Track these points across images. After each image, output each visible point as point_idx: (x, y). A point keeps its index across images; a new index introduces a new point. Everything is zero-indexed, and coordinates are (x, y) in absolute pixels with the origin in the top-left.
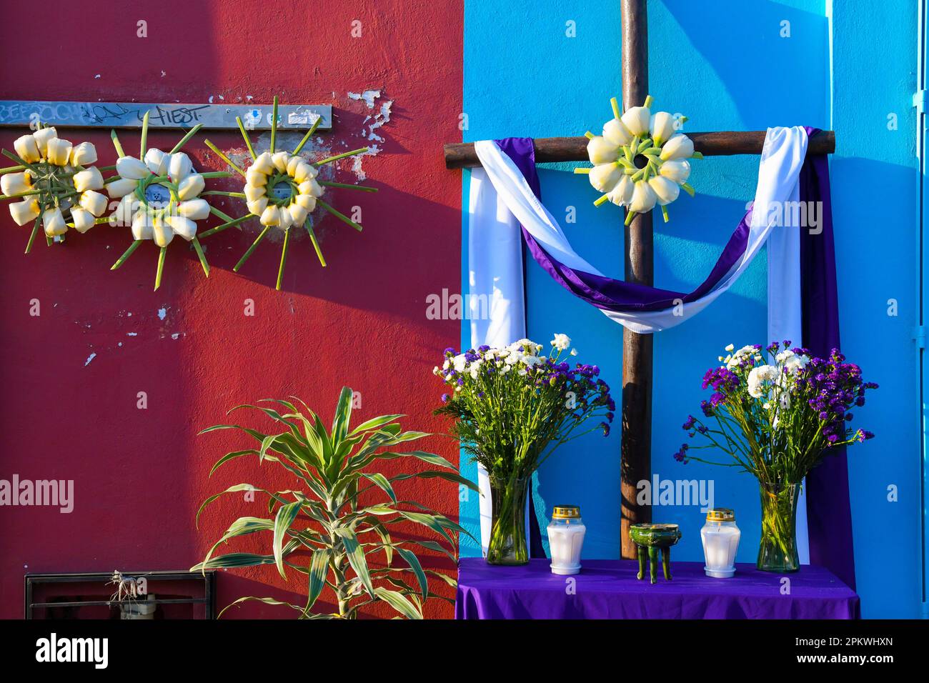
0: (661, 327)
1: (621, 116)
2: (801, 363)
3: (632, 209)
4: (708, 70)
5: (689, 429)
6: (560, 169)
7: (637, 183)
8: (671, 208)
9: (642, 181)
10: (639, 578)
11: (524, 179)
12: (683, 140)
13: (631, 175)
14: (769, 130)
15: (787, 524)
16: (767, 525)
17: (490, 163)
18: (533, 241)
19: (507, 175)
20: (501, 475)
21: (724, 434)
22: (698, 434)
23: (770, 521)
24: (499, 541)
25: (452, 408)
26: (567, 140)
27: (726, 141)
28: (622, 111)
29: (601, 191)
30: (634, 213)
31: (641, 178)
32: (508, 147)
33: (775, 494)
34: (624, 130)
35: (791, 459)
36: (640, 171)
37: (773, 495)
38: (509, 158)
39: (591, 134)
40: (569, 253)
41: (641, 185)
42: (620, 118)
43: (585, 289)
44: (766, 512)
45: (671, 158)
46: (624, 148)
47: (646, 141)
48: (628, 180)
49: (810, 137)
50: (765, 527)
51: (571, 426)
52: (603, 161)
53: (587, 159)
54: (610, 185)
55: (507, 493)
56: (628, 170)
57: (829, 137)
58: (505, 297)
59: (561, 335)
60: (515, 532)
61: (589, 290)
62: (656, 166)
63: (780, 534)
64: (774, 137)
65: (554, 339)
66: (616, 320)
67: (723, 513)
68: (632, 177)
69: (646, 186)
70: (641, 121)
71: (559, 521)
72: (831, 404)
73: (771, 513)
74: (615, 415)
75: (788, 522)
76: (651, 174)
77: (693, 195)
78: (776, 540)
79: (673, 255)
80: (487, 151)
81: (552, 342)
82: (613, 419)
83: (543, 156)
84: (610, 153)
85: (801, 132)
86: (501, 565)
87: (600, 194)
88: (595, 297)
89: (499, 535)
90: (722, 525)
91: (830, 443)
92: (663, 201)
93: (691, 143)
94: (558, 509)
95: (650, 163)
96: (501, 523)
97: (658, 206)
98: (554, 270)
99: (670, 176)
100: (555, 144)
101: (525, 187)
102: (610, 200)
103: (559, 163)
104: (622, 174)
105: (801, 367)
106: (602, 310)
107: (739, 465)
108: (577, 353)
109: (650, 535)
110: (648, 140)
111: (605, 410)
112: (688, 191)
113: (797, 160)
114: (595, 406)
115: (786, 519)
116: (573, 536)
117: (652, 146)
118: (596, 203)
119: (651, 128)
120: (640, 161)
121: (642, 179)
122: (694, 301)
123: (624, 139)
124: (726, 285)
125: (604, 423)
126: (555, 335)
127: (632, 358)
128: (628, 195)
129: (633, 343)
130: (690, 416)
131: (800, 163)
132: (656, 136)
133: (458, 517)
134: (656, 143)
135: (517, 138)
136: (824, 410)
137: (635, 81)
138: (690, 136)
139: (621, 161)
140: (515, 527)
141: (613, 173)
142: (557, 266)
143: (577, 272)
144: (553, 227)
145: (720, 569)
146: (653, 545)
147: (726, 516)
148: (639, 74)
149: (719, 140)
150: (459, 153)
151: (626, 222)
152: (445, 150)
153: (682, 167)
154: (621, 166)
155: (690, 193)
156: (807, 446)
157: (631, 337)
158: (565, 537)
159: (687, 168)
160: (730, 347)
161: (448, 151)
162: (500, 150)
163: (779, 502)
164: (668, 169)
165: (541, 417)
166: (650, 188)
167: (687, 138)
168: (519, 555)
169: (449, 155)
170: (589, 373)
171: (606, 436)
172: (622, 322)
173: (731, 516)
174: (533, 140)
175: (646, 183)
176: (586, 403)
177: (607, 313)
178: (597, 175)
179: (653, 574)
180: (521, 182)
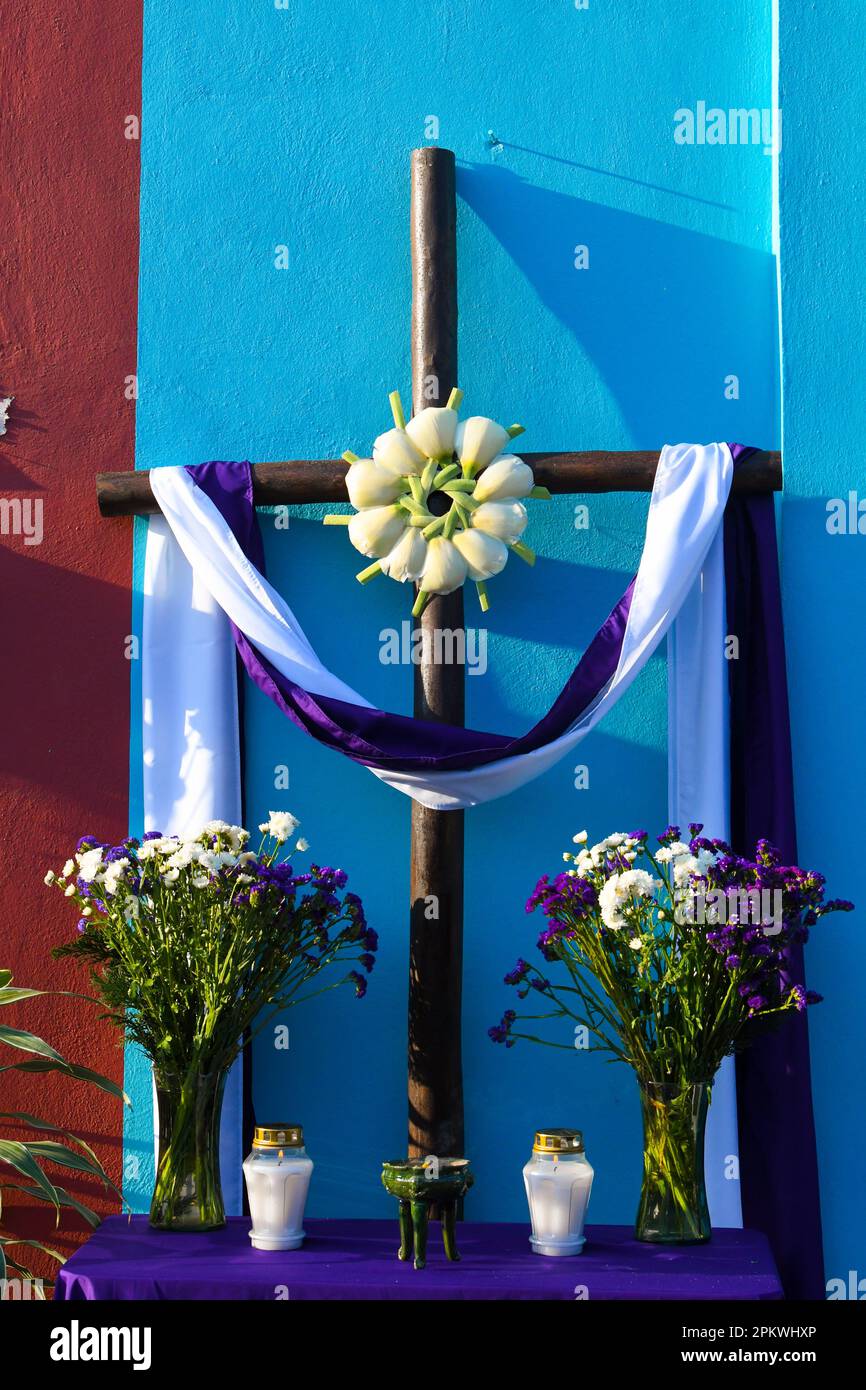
0: (474, 799)
1: (407, 422)
2: (699, 867)
3: (424, 587)
4: (569, 346)
5: (518, 982)
6: (308, 517)
7: (433, 541)
8: (493, 585)
9: (441, 538)
10: (400, 1258)
11: (231, 535)
12: (514, 466)
13: (422, 527)
14: (666, 448)
15: (686, 1156)
16: (652, 1158)
17: (173, 508)
18: (245, 643)
19: (202, 526)
20: (173, 1066)
21: (579, 992)
22: (533, 992)
23: (657, 1150)
24: (168, 1185)
25: (89, 946)
26: (311, 465)
27: (588, 468)
28: (408, 414)
29: (370, 556)
30: (427, 594)
31: (438, 532)
32: (206, 478)
33: (664, 1102)
34: (411, 449)
35: (689, 1039)
36: (438, 520)
37: (660, 1104)
38: (207, 497)
39: (353, 454)
40: (309, 667)
41: (439, 547)
42: (403, 426)
43: (333, 730)
44: (650, 1134)
45: (491, 498)
46: (410, 481)
47: (448, 468)
48: (416, 536)
49: (737, 461)
50: (648, 1162)
51: (299, 979)
52: (373, 502)
53: (347, 500)
54: (384, 545)
55: (183, 1100)
56: (416, 518)
57: (772, 462)
58: (207, 746)
59: (279, 813)
60: (199, 1169)
61: (340, 733)
62: (467, 513)
63: (674, 1174)
64: (674, 462)
65: (267, 819)
66: (396, 785)
67: (559, 1137)
68: (424, 530)
69: (447, 547)
70: (441, 434)
71: (264, 1152)
72: (747, 941)
73: (657, 1136)
74: (377, 959)
75: (688, 1152)
76: (457, 527)
77: (532, 562)
78: (667, 1184)
79: (509, 671)
80: (170, 485)
81: (262, 827)
82: (374, 966)
83: (271, 493)
84: (385, 489)
85: (721, 455)
86: (172, 1229)
87: (367, 562)
88: (352, 745)
89: (170, 1177)
90: (560, 1159)
91: (752, 1011)
92: (478, 573)
93: (527, 471)
94: (261, 1130)
95: (455, 507)
96: (172, 1154)
97: (470, 582)
98: (280, 697)
99: (490, 529)
100: (290, 473)
101: (232, 548)
102: (385, 571)
103: (306, 506)
104: (406, 526)
105: (698, 874)
106: (369, 768)
107: (605, 1048)
108: (307, 846)
109: (412, 1180)
110: (453, 466)
111: (357, 949)
112: (523, 556)
113: (714, 502)
114: (341, 942)
115: (684, 1148)
116: (286, 1180)
117: (459, 476)
118: (361, 577)
119: (457, 444)
120: (437, 502)
121: (440, 534)
122: (528, 752)
123: (410, 464)
124: (586, 724)
125: (354, 974)
126: (271, 813)
127: (423, 854)
128: (417, 562)
129: (425, 826)
130: (520, 960)
131: (719, 507)
132: (467, 459)
133: (121, 1139)
134: (466, 472)
135: (223, 463)
136: (734, 951)
137: (431, 363)
138: (527, 458)
139: (404, 503)
140: (198, 1158)
141: (389, 524)
142: (286, 688)
143: (320, 701)
144: (283, 620)
145: (554, 1240)
146: (418, 1199)
147: (565, 1144)
148: (438, 351)
149: (577, 466)
150: (122, 490)
151: (415, 610)
152: (98, 483)
153: (510, 513)
154: (405, 512)
155: (526, 559)
156: (714, 1017)
157: (422, 816)
158: (271, 1181)
159: (521, 515)
160: (581, 837)
161: (103, 485)
162: (192, 482)
163: (672, 1118)
164: (486, 517)
165: (236, 963)
166: (456, 551)
167: (520, 462)
168: (206, 1212)
169: (105, 492)
170: (330, 882)
171: (360, 996)
172: (405, 789)
173: (576, 1144)
174: (251, 465)
175: (447, 543)
176: (325, 936)
177: (379, 773)
178: (362, 528)
179: (419, 1253)
180: (226, 539)
